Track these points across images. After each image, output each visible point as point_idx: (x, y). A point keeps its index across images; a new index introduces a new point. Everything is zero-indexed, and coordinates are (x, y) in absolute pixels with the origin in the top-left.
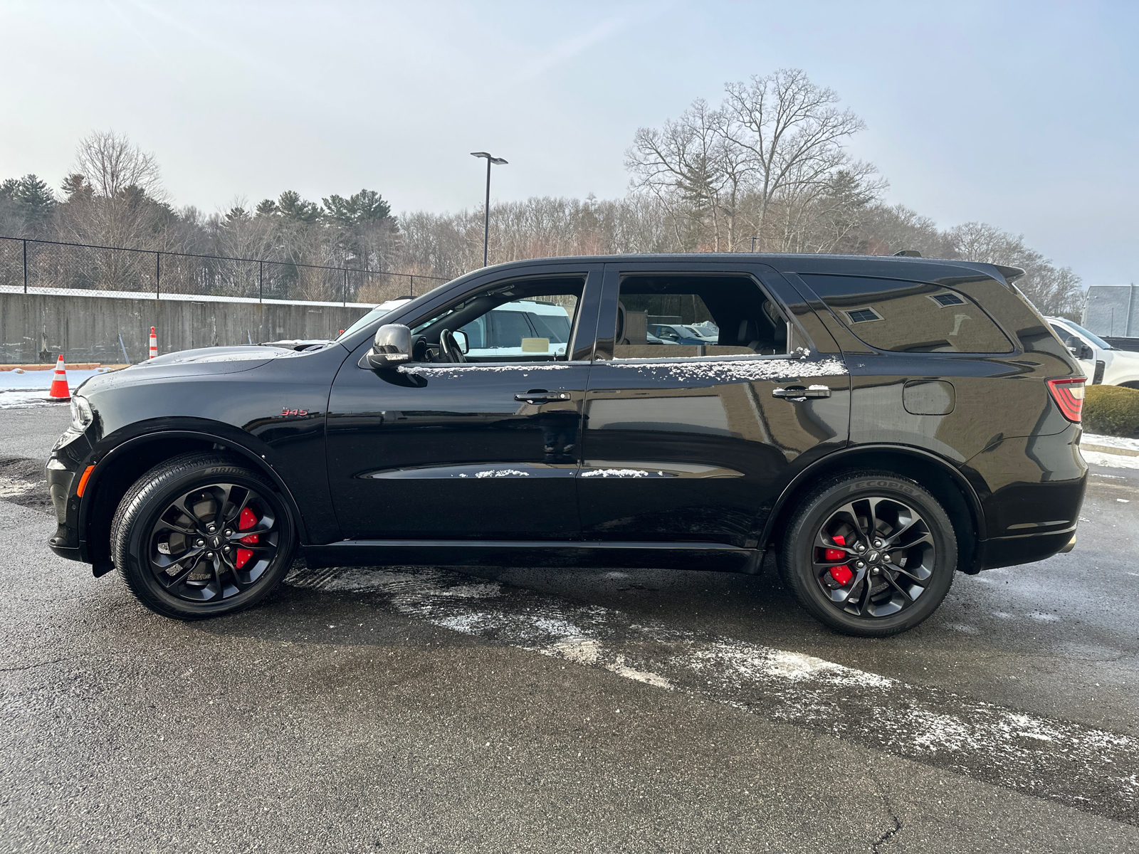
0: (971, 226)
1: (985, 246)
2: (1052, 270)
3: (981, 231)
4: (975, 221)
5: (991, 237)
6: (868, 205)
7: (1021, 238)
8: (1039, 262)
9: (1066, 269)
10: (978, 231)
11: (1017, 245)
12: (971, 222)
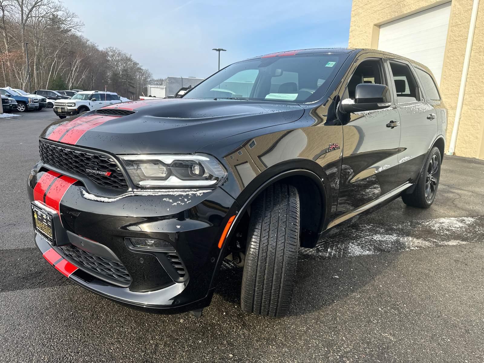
0: (111, 48)
1: (118, 58)
2: (142, 70)
3: (115, 51)
4: (113, 47)
5: (119, 54)
6: (70, 33)
7: (131, 56)
8: (138, 66)
9: (147, 69)
10: (114, 51)
11: (130, 58)
12: (111, 46)
